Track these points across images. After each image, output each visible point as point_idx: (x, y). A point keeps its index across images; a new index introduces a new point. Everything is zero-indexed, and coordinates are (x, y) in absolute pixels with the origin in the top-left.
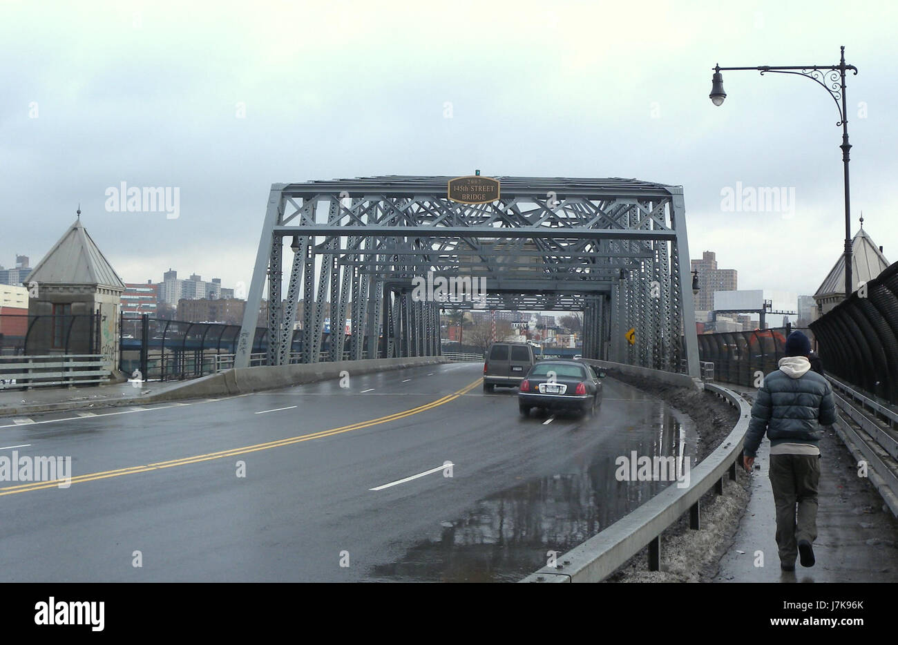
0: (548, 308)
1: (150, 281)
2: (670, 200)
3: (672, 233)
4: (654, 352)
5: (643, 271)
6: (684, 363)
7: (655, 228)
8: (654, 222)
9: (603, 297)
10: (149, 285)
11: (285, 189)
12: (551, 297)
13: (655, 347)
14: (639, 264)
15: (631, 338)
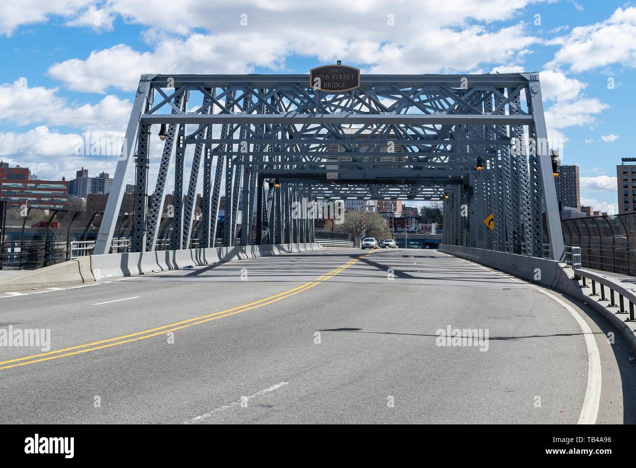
0: (411, 198)
1: (64, 179)
2: (527, 87)
3: (530, 117)
4: (514, 238)
5: (500, 159)
6: (547, 248)
7: (511, 113)
8: (510, 107)
9: (461, 187)
10: (63, 182)
11: (153, 80)
12: (413, 187)
13: (515, 233)
14: (495, 152)
15: (489, 225)
